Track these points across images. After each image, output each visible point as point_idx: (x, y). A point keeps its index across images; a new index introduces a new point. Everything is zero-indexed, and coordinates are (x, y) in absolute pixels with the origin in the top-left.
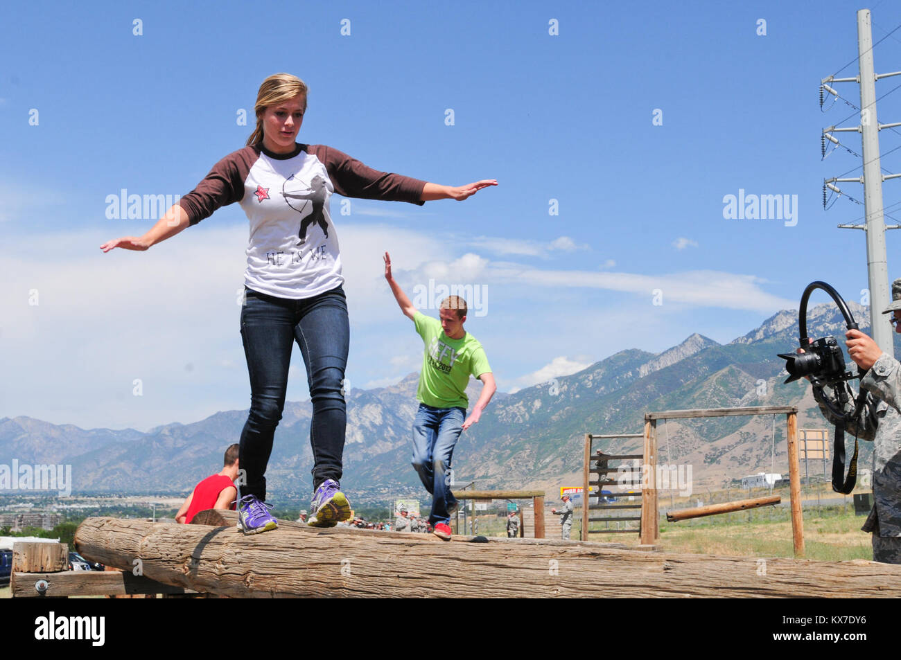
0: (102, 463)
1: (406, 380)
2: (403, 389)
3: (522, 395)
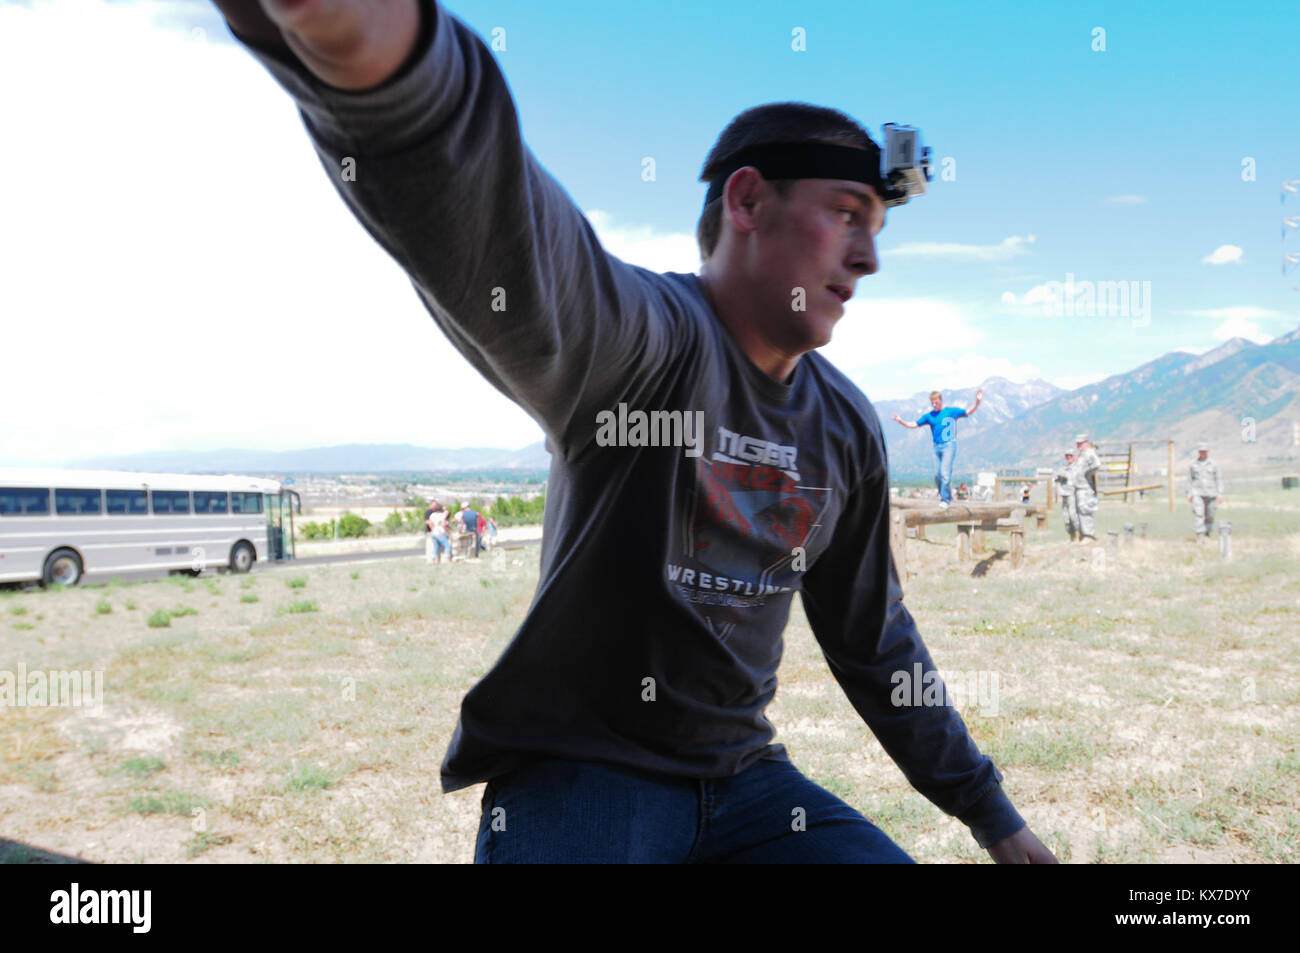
3: (1080, 391)
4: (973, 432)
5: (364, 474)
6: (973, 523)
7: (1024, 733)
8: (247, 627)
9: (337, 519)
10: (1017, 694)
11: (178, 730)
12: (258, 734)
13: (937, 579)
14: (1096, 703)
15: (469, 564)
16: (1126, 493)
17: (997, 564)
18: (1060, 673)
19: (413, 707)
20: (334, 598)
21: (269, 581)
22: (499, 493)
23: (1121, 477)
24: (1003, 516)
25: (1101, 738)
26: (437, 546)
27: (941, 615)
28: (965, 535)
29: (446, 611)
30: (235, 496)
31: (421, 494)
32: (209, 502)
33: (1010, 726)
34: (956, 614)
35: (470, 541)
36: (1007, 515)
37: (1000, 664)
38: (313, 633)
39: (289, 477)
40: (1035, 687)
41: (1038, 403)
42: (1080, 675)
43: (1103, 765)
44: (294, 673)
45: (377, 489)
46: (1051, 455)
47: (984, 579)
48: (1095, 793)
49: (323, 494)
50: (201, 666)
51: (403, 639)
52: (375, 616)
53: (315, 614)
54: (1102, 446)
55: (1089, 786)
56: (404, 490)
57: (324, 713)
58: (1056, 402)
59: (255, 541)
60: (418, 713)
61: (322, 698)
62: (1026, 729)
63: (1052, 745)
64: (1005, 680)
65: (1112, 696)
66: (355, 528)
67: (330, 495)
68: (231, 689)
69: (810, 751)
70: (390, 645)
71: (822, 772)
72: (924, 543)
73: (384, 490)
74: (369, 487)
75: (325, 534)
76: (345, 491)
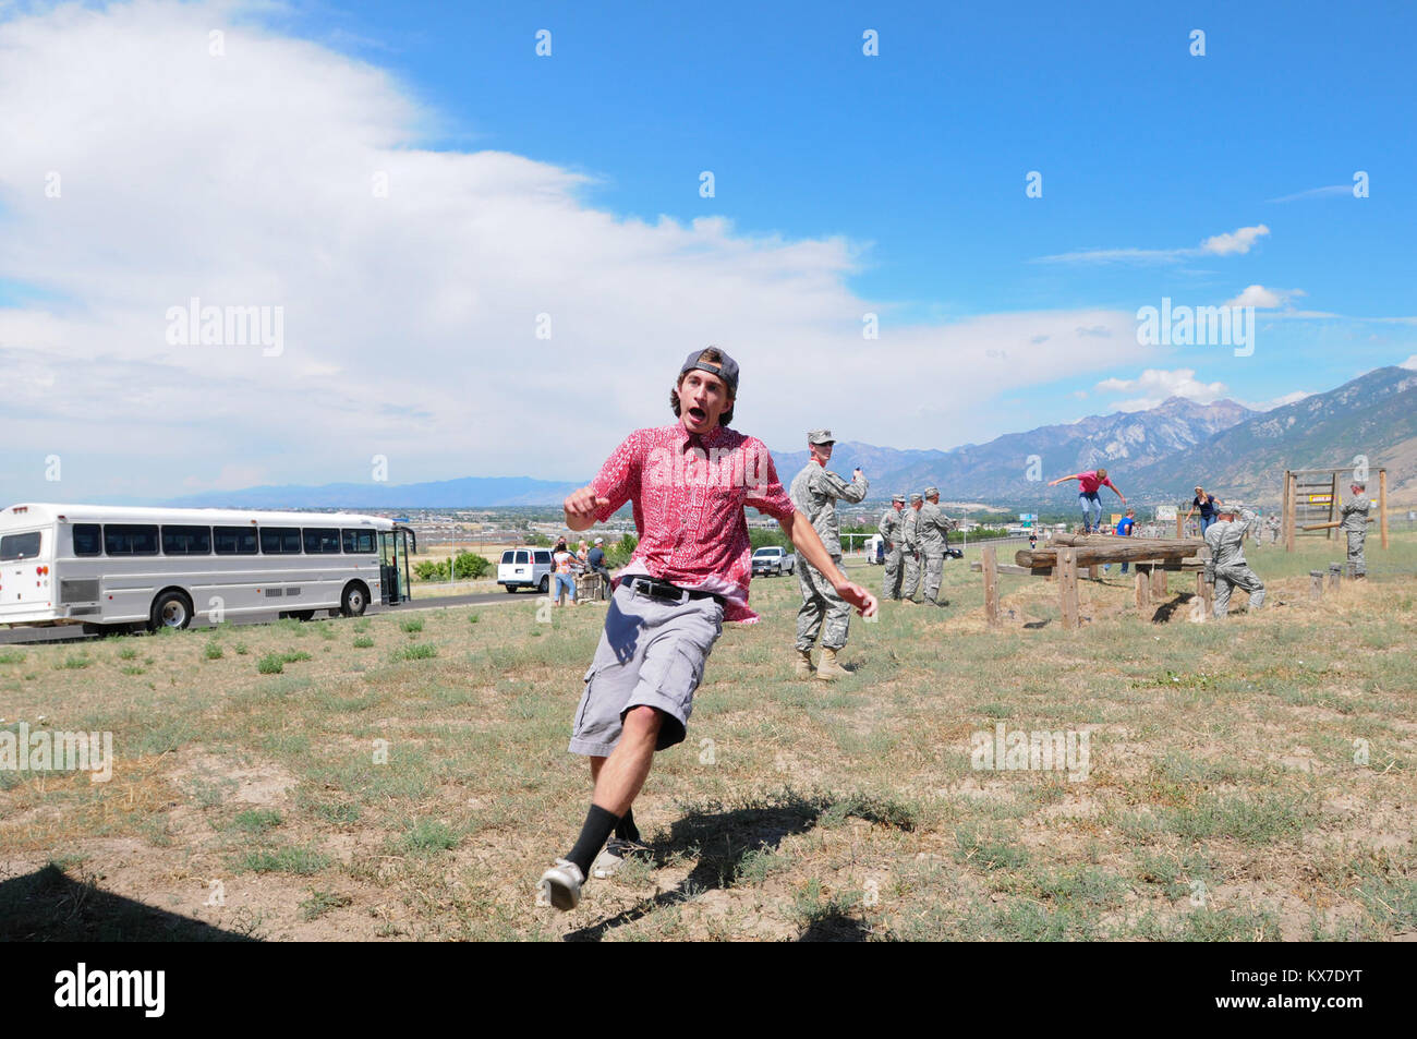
0: (914, 476)
1: (1166, 403)
2: (1163, 411)
3: (1276, 413)
4: (1150, 460)
5: (482, 510)
6: (1153, 562)
7: (1221, 800)
8: (363, 674)
9: (454, 558)
10: (1211, 756)
11: (292, 783)
12: (377, 789)
13: (1114, 625)
14: (1305, 767)
15: (595, 607)
16: (1329, 528)
17: (1181, 608)
18: (1260, 732)
19: (539, 762)
20: (453, 644)
21: (384, 625)
22: (625, 529)
23: (1324, 510)
24: (1187, 556)
25: (1311, 808)
26: (559, 587)
27: (1119, 666)
28: (1144, 575)
29: (571, 658)
30: (347, 532)
31: (543, 531)
32: (320, 541)
33: (1205, 793)
34: (1136, 663)
35: (596, 582)
36: (1193, 554)
37: (1189, 720)
38: (431, 680)
39: (403, 514)
40: (1231, 748)
41: (1225, 427)
42: (1282, 734)
43: (1315, 839)
44: (413, 724)
45: (495, 526)
46: (1241, 485)
47: (1167, 625)
48: (1306, 869)
49: (439, 531)
50: (315, 716)
51: (527, 688)
52: (496, 662)
53: (432, 660)
54: (1302, 475)
55: (1299, 861)
56: (525, 528)
57: (445, 768)
58: (1246, 424)
59: (368, 581)
60: (545, 769)
61: (442, 751)
62: (1223, 795)
63: (1255, 815)
64: (1196, 739)
65: (1323, 759)
66: (474, 568)
67: (447, 532)
68: (347, 740)
69: (976, 817)
70: (513, 694)
71: (991, 839)
72: (1097, 584)
73: (503, 528)
74: (488, 524)
75: (442, 574)
76: (462, 527)
